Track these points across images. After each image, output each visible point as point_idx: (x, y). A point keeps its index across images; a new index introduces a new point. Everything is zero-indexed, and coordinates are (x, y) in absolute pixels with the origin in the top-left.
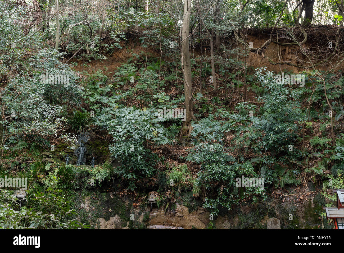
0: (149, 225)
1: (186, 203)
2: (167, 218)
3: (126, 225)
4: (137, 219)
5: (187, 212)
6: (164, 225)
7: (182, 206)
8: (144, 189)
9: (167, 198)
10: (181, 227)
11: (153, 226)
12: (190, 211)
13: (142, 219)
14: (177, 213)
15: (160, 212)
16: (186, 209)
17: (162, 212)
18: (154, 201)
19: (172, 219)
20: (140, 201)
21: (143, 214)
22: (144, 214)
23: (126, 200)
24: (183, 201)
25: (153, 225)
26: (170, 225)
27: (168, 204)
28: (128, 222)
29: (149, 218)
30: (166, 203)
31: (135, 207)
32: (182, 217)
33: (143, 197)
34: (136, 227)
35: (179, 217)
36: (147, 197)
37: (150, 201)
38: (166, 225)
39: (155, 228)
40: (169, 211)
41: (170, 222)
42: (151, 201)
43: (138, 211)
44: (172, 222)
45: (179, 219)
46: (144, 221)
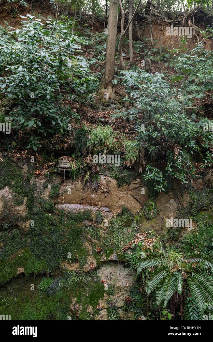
0: (58, 203)
1: (114, 174)
2: (86, 194)
3: (23, 202)
4: (41, 194)
5: (116, 186)
6: (80, 204)
7: (108, 177)
8: (52, 152)
9: (88, 165)
10: (106, 207)
11: (65, 205)
12: (119, 185)
13: (48, 194)
14: (100, 186)
15: (76, 185)
16: (114, 182)
17: (79, 185)
18: (68, 168)
19: (93, 196)
20: (46, 168)
21: (49, 186)
22: (52, 187)
23: (23, 165)
24: (109, 170)
25: (65, 203)
26: (90, 204)
27: (88, 174)
28: (26, 198)
29: (60, 194)
30: (86, 172)
31: (38, 176)
32: (108, 192)
33: (51, 163)
34: (38, 206)
35: (104, 192)
36: (57, 163)
37: (61, 168)
38: (84, 204)
39: (68, 208)
40: (88, 183)
41: (90, 200)
42: (64, 168)
43: (43, 181)
44: (93, 199)
45: (103, 195)
46: (51, 197)
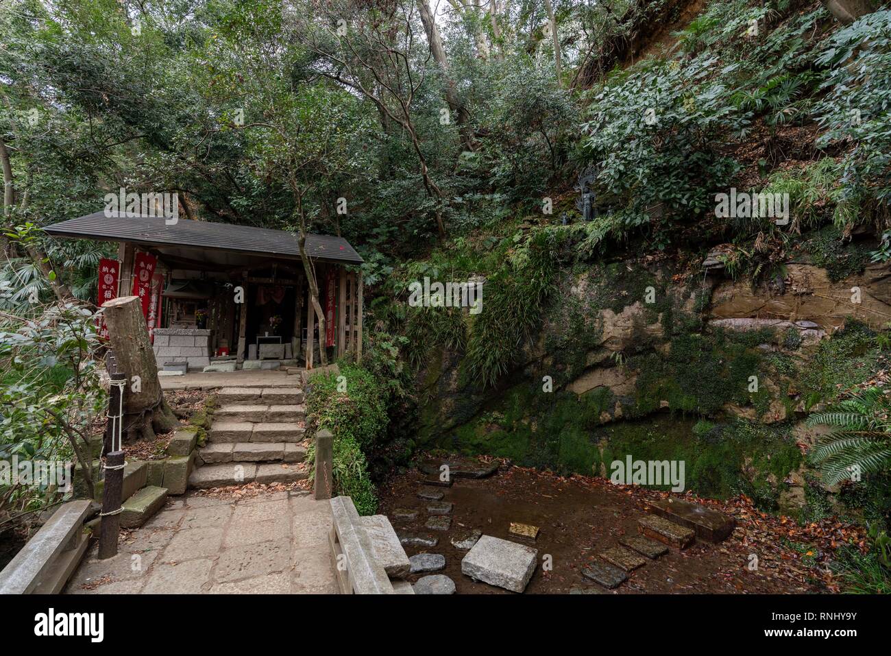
0: (713, 318)
1: (818, 258)
2: (762, 301)
3: (657, 320)
4: (681, 307)
5: (825, 280)
6: (753, 317)
7: (808, 266)
9: (759, 252)
10: (807, 320)
11: (725, 320)
12: (834, 278)
13: (692, 306)
14: (791, 285)
15: (742, 287)
16: (822, 274)
17: (747, 286)
19: (777, 303)
20: (689, 269)
21: (693, 295)
22: (697, 296)
23: (656, 271)
24: (809, 253)
25: (725, 317)
26: (773, 317)
27: (761, 266)
28: (661, 314)
29: (712, 304)
30: (756, 264)
31: (676, 283)
32: (808, 294)
33: (697, 261)
34: (679, 323)
35: (797, 295)
38: (760, 317)
40: (764, 282)
41: (771, 310)
42: (707, 266)
43: (683, 289)
44: (778, 309)
45: (798, 300)
46: (698, 311)
